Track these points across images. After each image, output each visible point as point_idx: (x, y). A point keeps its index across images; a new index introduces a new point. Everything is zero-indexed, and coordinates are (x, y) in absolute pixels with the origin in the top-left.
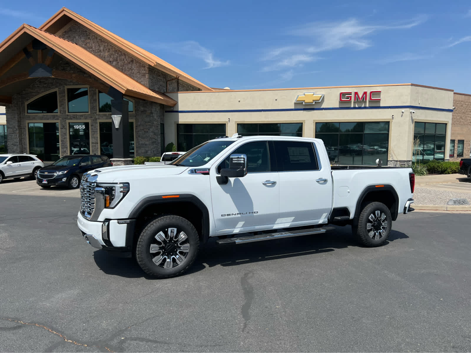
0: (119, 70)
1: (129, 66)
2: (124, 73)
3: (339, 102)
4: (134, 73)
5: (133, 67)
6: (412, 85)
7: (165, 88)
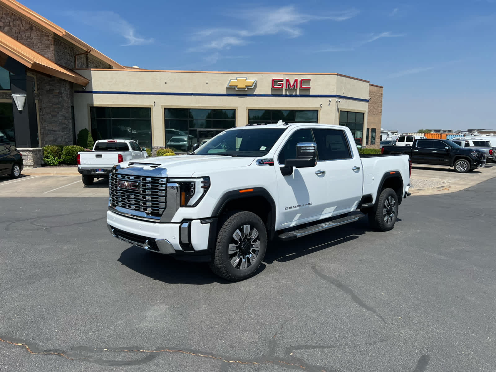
0: (14, 39)
1: (27, 34)
2: (20, 42)
3: (271, 88)
4: (34, 43)
5: (33, 35)
6: (338, 75)
7: (73, 64)
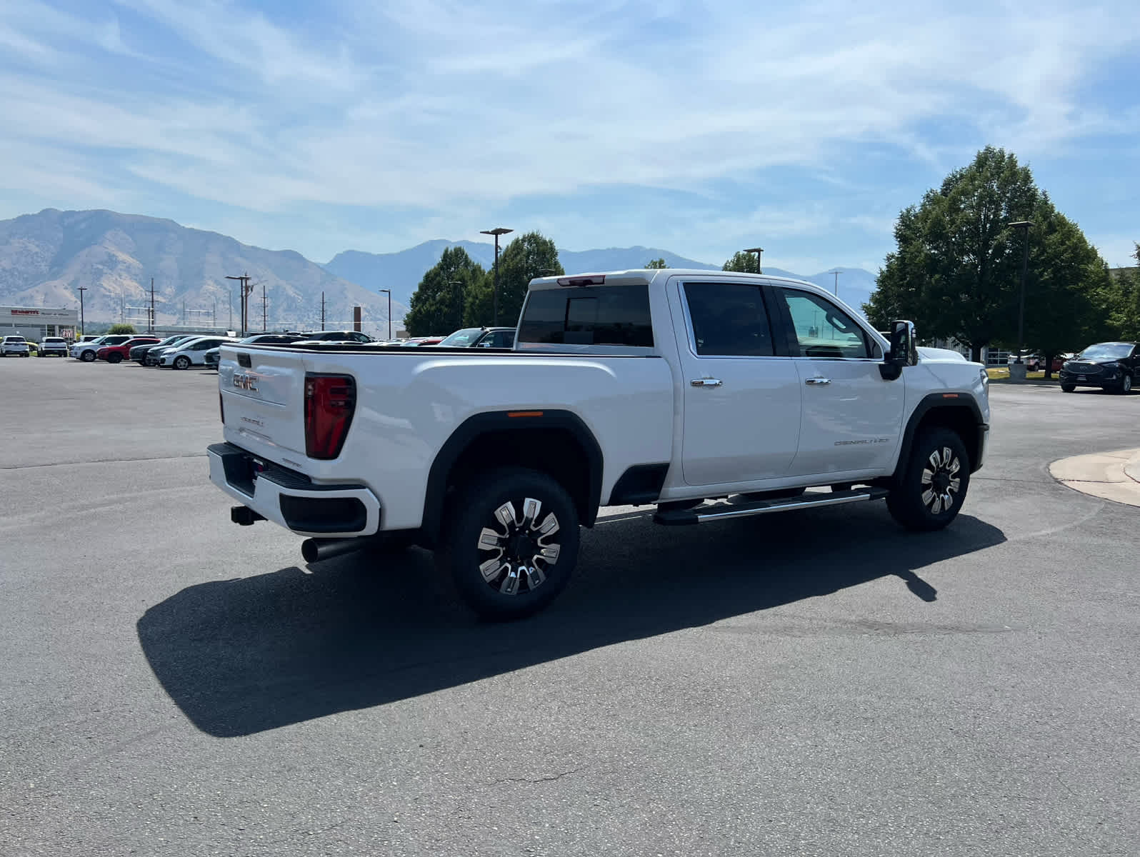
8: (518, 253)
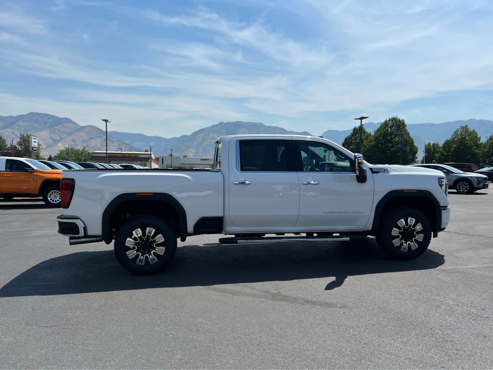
8: (386, 126)
